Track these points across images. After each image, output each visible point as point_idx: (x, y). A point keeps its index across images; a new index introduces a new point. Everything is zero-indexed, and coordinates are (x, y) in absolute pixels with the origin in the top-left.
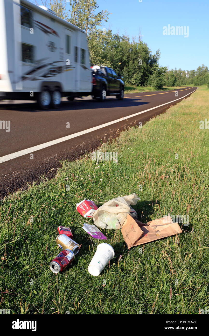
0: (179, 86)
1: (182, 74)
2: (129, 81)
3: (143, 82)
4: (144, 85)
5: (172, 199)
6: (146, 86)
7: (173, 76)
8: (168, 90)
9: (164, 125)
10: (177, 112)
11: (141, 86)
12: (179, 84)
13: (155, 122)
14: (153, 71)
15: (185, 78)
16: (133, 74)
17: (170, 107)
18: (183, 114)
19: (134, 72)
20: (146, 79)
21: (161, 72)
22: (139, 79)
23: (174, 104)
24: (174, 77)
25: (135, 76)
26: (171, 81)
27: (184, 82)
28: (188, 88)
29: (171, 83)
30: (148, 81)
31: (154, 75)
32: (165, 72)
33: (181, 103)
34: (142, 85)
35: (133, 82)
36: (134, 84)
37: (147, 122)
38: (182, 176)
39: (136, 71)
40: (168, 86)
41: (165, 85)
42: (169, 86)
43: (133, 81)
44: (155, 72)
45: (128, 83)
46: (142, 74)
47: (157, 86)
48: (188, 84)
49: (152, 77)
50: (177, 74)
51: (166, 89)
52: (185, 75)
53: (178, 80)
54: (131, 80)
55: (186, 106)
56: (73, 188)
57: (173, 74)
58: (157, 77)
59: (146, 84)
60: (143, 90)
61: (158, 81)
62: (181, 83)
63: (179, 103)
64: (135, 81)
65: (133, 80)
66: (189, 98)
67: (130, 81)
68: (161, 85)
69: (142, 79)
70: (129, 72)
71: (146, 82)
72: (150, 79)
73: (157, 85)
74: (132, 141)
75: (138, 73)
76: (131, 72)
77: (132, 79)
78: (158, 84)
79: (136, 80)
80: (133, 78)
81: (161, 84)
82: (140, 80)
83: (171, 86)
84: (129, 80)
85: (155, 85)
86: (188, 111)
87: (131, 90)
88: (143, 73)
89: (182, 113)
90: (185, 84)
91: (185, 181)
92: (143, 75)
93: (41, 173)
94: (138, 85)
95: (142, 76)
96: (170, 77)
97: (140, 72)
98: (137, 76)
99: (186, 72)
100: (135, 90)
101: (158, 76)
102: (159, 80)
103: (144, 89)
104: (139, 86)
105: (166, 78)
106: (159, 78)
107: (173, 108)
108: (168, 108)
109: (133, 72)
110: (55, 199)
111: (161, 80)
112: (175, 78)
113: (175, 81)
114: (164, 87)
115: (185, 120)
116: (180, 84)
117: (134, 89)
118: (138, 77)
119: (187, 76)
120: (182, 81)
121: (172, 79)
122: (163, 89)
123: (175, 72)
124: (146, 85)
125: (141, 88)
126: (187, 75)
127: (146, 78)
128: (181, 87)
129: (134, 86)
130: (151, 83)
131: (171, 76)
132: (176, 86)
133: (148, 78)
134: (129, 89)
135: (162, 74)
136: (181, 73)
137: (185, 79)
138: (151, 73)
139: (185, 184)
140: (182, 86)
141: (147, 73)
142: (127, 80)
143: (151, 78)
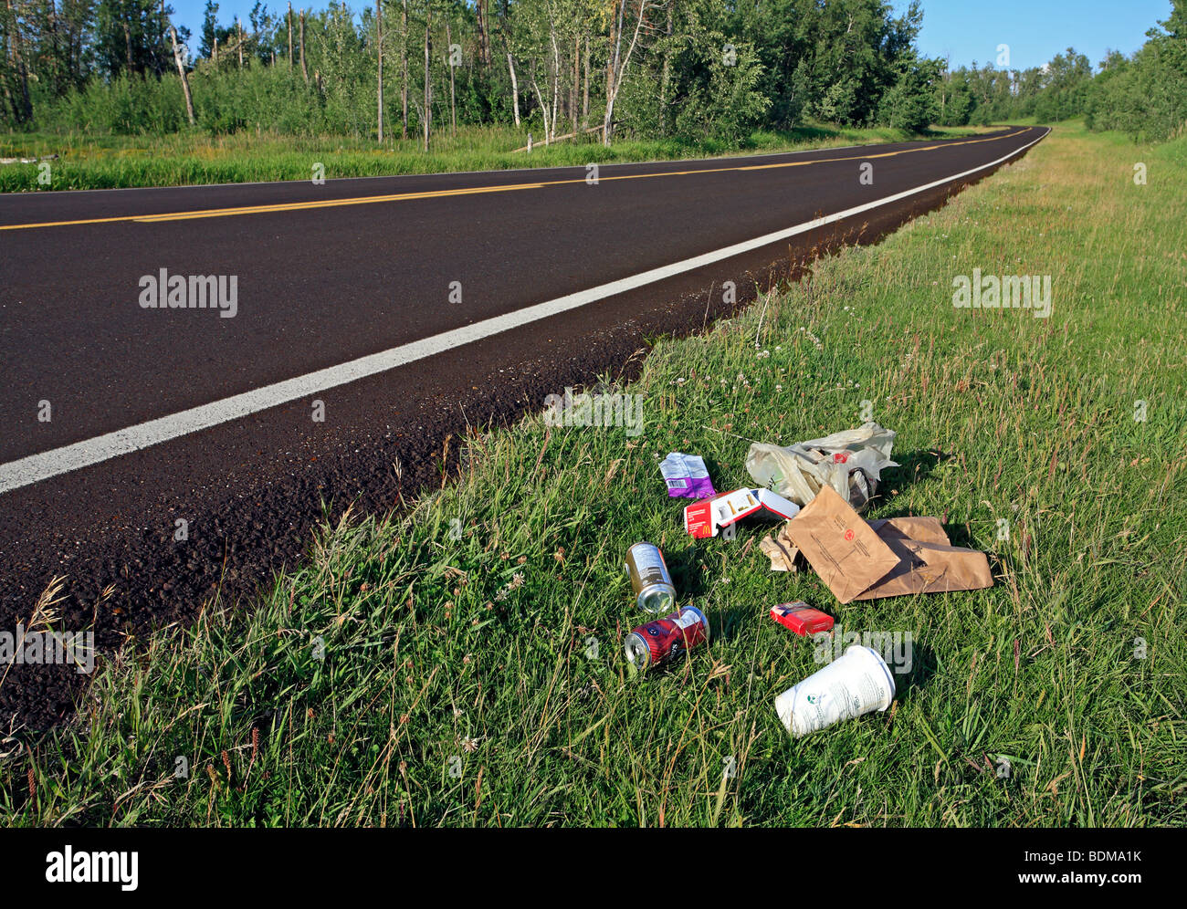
0: (986, 123)
1: (994, 82)
2: (816, 110)
3: (860, 113)
4: (864, 123)
5: (998, 445)
6: (870, 124)
7: (965, 89)
8: (949, 138)
9: (946, 243)
10: (985, 206)
11: (854, 124)
12: (984, 117)
13: (915, 235)
14: (895, 75)
15: (1007, 95)
16: (828, 85)
17: (961, 191)
18: (1007, 211)
19: (831, 79)
20: (871, 102)
21: (925, 76)
22: (847, 101)
23: (973, 180)
24: (967, 93)
25: (836, 90)
26: (955, 107)
27: (1001, 112)
28: (1015, 129)
29: (957, 115)
30: (877, 109)
31: (900, 87)
32: (939, 78)
33: (997, 180)
34: (859, 122)
35: (826, 113)
36: (833, 119)
37: (891, 235)
38: (1024, 385)
39: (839, 76)
40: (945, 124)
41: (935, 120)
42: (950, 126)
43: (829, 108)
44: (904, 76)
45: (812, 115)
46: (859, 85)
47: (908, 126)
48: (1016, 118)
49: (893, 93)
50: (980, 84)
51: (938, 134)
52: (1008, 87)
53: (982, 103)
54: (821, 105)
55: (1013, 188)
56: (699, 408)
57: (963, 85)
58: (909, 94)
59: (872, 117)
60: (863, 139)
61: (911, 108)
62: (990, 114)
63: (988, 179)
64: (833, 109)
65: (827, 107)
66: (1020, 161)
67: (817, 107)
68: (922, 120)
69: (857, 102)
70: (813, 77)
71: (872, 111)
72: (885, 100)
73: (910, 120)
74: (851, 289)
75: (846, 82)
76: (821, 79)
77: (825, 101)
78: (912, 118)
79: (839, 106)
80: (828, 99)
81: (923, 117)
82: (852, 106)
83: (958, 125)
84: (814, 106)
85: (903, 119)
86: (1023, 202)
87: (822, 138)
88: (861, 80)
89: (1003, 209)
90: (1006, 118)
91: (1033, 398)
92: (863, 87)
93: (598, 367)
94: (844, 122)
95: (857, 92)
96: (954, 92)
97: (851, 77)
98: (841, 91)
99: (1011, 76)
100: (834, 138)
101: (913, 90)
102: (918, 102)
103: (866, 136)
104: (849, 124)
105: (940, 97)
106: (916, 97)
107: (969, 193)
108: (955, 193)
109: (827, 79)
110: (655, 434)
111: (924, 103)
112: (971, 97)
113: (972, 105)
114: (933, 128)
115: (1014, 231)
116: (990, 118)
117: (833, 135)
118: (845, 97)
119: (1014, 89)
120: (996, 108)
121: (959, 102)
122: (929, 134)
123: (972, 77)
124: (873, 121)
125: (854, 132)
126: (1012, 88)
127: (873, 97)
128: (990, 126)
129: (831, 127)
130: (889, 116)
131: (958, 89)
132: (976, 126)
133: (879, 99)
134: (815, 136)
135: (928, 84)
136: (994, 78)
137: (1008, 100)
138: (890, 81)
139: (1033, 406)
140: (993, 124)
141: (875, 81)
142: (809, 104)
143: (890, 99)
